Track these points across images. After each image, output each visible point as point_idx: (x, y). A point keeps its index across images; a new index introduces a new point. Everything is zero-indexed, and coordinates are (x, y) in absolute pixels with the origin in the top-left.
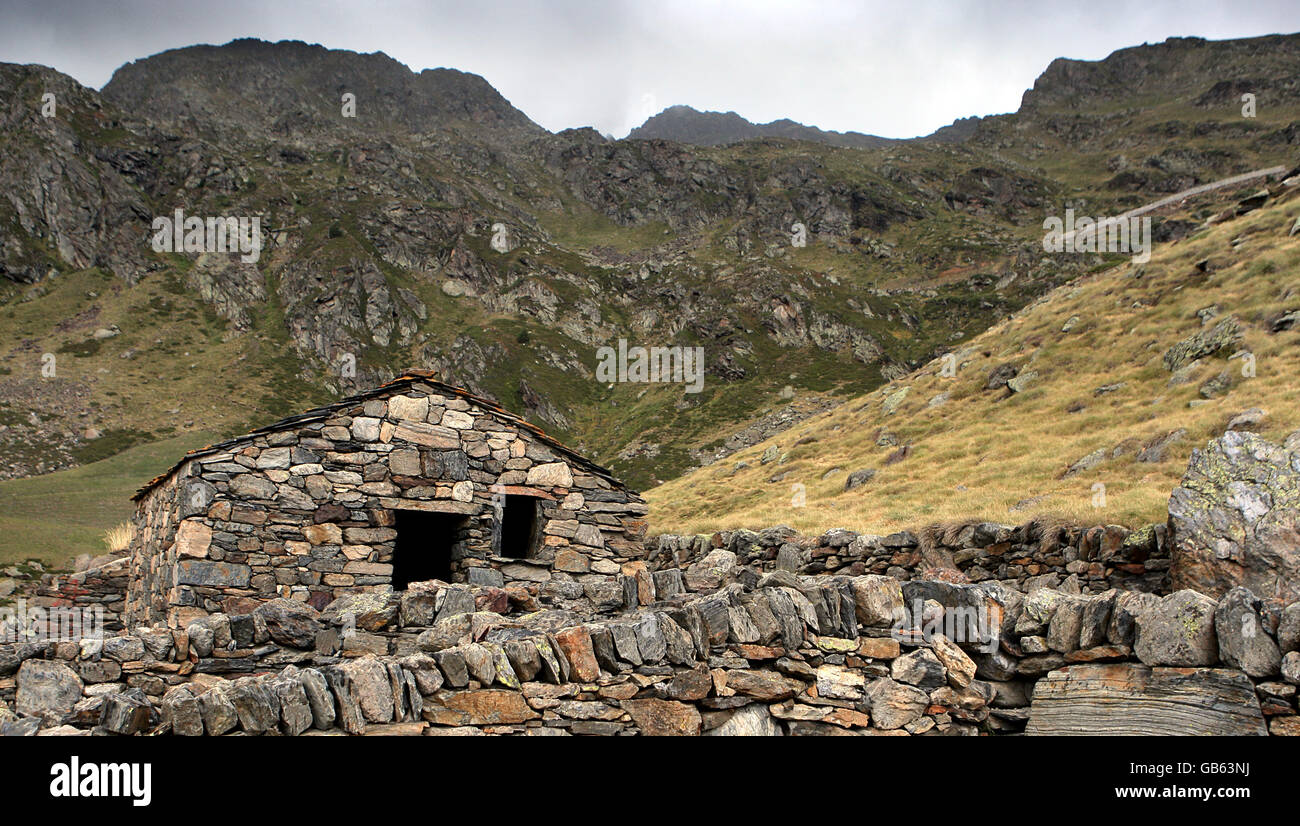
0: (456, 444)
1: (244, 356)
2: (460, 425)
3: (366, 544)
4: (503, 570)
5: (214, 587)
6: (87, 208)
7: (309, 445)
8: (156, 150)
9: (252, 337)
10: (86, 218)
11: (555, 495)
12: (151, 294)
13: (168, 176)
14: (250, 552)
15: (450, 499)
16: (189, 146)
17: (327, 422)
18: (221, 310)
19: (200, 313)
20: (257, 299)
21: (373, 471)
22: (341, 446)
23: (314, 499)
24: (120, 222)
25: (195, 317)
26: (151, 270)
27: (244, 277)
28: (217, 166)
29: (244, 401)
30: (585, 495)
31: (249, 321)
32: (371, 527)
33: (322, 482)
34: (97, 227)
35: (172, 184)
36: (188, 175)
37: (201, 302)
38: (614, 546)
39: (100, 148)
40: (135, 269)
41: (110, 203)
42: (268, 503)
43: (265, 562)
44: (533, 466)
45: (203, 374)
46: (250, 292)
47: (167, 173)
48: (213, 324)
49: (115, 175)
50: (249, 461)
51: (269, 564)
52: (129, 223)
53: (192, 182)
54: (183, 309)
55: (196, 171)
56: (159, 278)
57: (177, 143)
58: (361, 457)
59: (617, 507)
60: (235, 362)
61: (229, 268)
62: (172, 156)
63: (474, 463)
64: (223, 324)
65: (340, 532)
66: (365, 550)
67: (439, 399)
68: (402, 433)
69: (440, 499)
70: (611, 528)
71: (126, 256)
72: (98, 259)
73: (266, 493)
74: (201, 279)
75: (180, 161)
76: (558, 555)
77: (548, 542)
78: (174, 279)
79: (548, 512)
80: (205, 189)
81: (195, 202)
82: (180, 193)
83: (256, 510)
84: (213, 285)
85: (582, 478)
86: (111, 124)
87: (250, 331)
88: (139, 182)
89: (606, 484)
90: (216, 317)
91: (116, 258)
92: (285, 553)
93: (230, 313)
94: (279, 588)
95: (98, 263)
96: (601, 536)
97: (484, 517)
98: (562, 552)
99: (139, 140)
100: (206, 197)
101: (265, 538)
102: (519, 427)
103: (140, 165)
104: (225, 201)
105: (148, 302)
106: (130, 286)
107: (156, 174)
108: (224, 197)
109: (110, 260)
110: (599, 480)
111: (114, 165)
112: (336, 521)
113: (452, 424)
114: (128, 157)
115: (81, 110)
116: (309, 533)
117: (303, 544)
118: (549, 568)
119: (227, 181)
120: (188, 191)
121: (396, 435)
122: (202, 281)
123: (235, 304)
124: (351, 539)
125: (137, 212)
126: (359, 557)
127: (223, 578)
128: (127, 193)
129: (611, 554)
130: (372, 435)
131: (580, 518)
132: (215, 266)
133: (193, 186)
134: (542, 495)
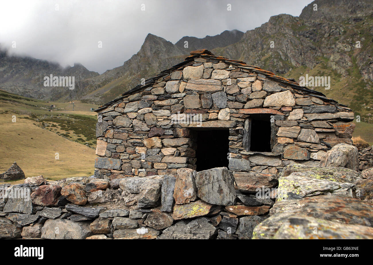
0: (219, 88)
1: (347, 84)
2: (222, 77)
3: (173, 147)
4: (250, 159)
5: (107, 169)
6: (298, 50)
7: (146, 98)
8: (315, 29)
9: (349, 78)
10: (298, 53)
11: (283, 112)
12: (318, 70)
13: (319, 35)
14: (121, 153)
15: (217, 119)
16: (325, 25)
17: (154, 86)
18: (339, 72)
19: (332, 74)
20: (350, 66)
21: (175, 108)
22: (160, 97)
23: (148, 125)
24: (307, 52)
25: (331, 75)
26: (317, 63)
27: (345, 60)
28: (333, 29)
29: (348, 98)
30: (304, 109)
31: (348, 73)
32: (175, 138)
33: (151, 116)
34: (301, 54)
35: (321, 37)
36: (325, 33)
37: (333, 70)
38: (327, 142)
39: (299, 32)
40: (313, 64)
41: (304, 47)
42: (128, 129)
43: (127, 157)
44: (267, 95)
45: (335, 92)
46: (347, 64)
47: (319, 34)
48: (337, 76)
49: (304, 38)
50: (120, 110)
51: (129, 158)
52: (310, 51)
53: (326, 35)
54: (327, 73)
55: (327, 32)
56: (319, 65)
57: (321, 25)
58: (169, 101)
59: (329, 116)
60: (344, 86)
61: (340, 58)
62: (320, 29)
63: (230, 97)
64: (340, 76)
65: (160, 141)
66: (172, 150)
67: (210, 64)
68: (190, 86)
69: (211, 120)
70: (324, 130)
71: (310, 61)
72: (302, 63)
73: (127, 124)
74: (332, 63)
75: (322, 30)
76: (286, 149)
77: (279, 141)
78: (324, 65)
79: (278, 123)
80: (330, 36)
81: (328, 41)
82: (323, 39)
83: (123, 133)
84: (336, 65)
85: (301, 99)
86: (302, 24)
87: (348, 76)
88: (311, 39)
89: (319, 101)
90: (337, 74)
91: (307, 62)
92: (135, 153)
93: (342, 72)
94: (133, 170)
95: (302, 64)
96: (317, 135)
97: (237, 128)
98: (288, 147)
99: (310, 27)
100: (331, 39)
101: (127, 146)
102: (257, 73)
103: (311, 34)
104: (337, 39)
105: (317, 73)
106: (312, 69)
107: (316, 36)
108: (336, 37)
109: (305, 63)
110: (314, 99)
111: (304, 36)
112: (158, 135)
113: (216, 77)
114: (307, 33)
115: (293, 23)
116: (145, 142)
117: (143, 148)
118: (280, 157)
119: (337, 32)
120: (325, 38)
121: (187, 88)
122: (332, 64)
123: (343, 69)
124: (165, 145)
125: (312, 48)
126: (169, 154)
127: (110, 165)
128: (308, 43)
129: (325, 147)
130: (174, 90)
131: (301, 125)
132: (336, 59)
133: (327, 36)
134: (274, 112)
